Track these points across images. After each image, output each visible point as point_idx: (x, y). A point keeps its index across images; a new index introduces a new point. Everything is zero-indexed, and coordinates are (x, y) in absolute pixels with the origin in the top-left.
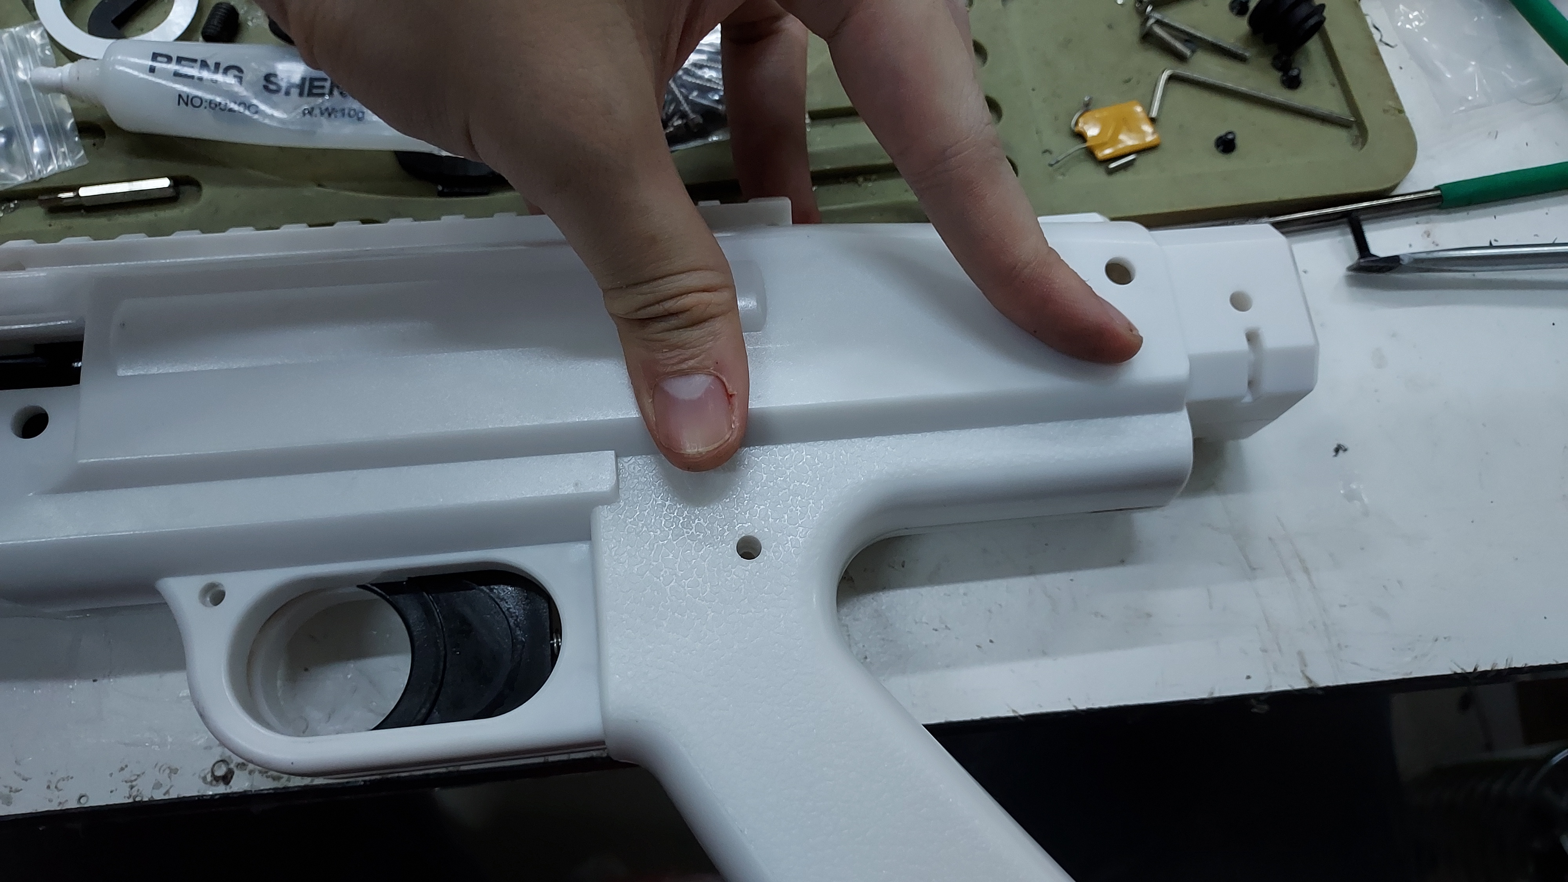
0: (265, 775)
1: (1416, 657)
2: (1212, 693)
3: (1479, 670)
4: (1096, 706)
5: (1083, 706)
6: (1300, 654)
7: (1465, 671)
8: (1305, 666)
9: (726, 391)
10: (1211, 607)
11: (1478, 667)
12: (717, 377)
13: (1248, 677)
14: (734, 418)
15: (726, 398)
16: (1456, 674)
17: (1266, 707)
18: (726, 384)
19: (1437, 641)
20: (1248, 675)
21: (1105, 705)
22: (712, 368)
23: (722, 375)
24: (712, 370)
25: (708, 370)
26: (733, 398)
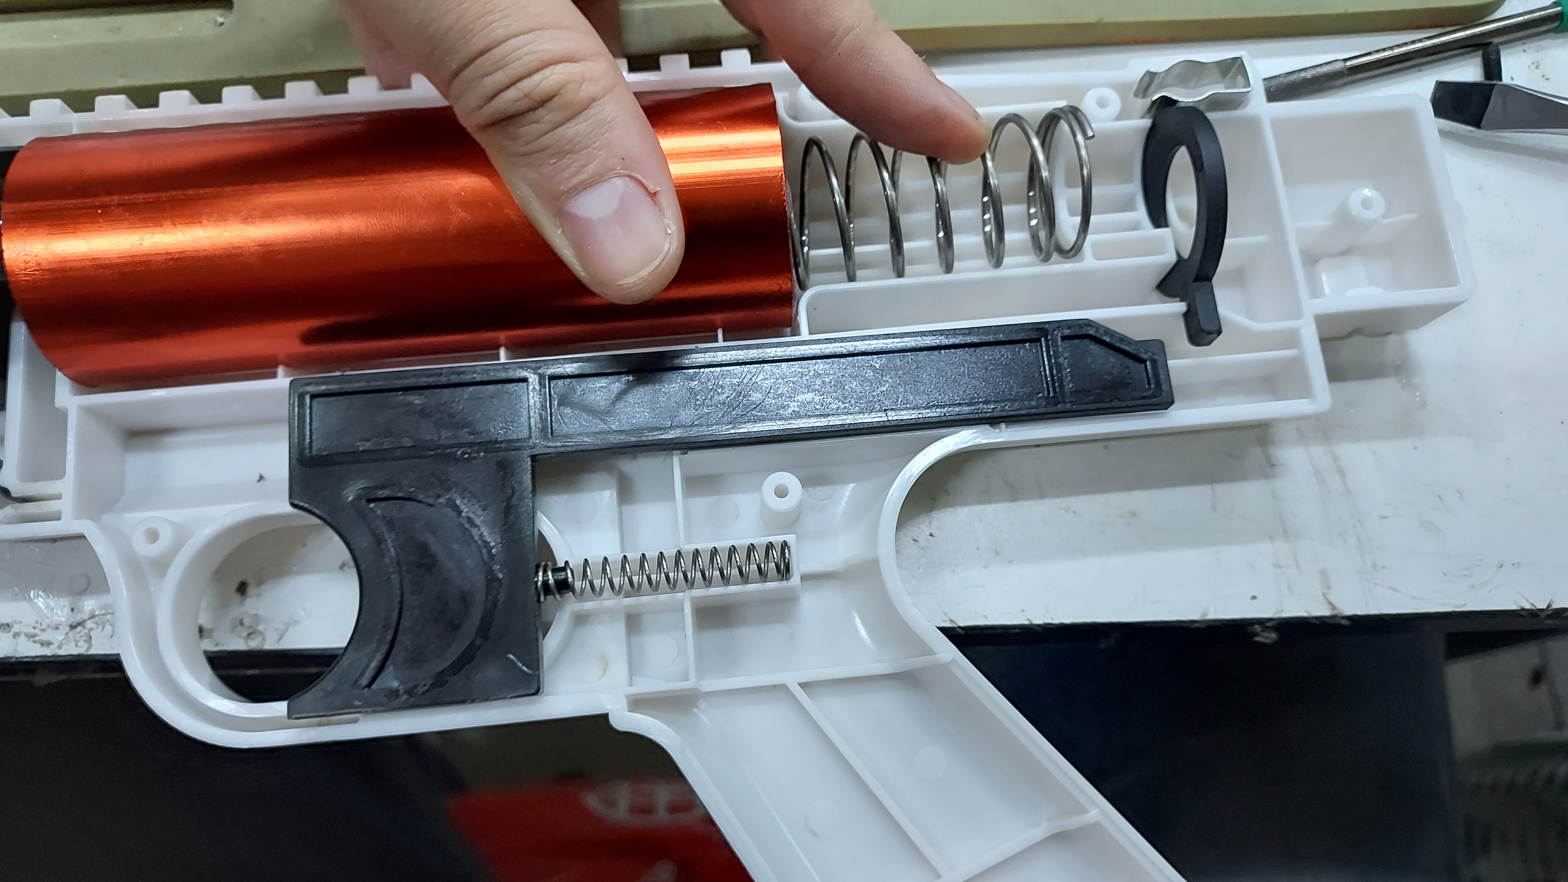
0: (32, 639)
1: (1473, 586)
2: (1206, 615)
3: (1555, 606)
4: (1056, 621)
5: (1038, 620)
6: (1323, 573)
7: (1535, 607)
8: (1329, 588)
9: (646, 189)
10: (1214, 508)
11: (1552, 604)
12: (629, 176)
13: (1254, 598)
14: (666, 221)
15: (649, 199)
16: (1523, 609)
17: (1273, 636)
18: (644, 181)
19: (1502, 568)
20: (1254, 595)
21: (1067, 620)
22: (619, 168)
23: (634, 172)
24: (620, 170)
25: (615, 172)
26: (658, 196)
